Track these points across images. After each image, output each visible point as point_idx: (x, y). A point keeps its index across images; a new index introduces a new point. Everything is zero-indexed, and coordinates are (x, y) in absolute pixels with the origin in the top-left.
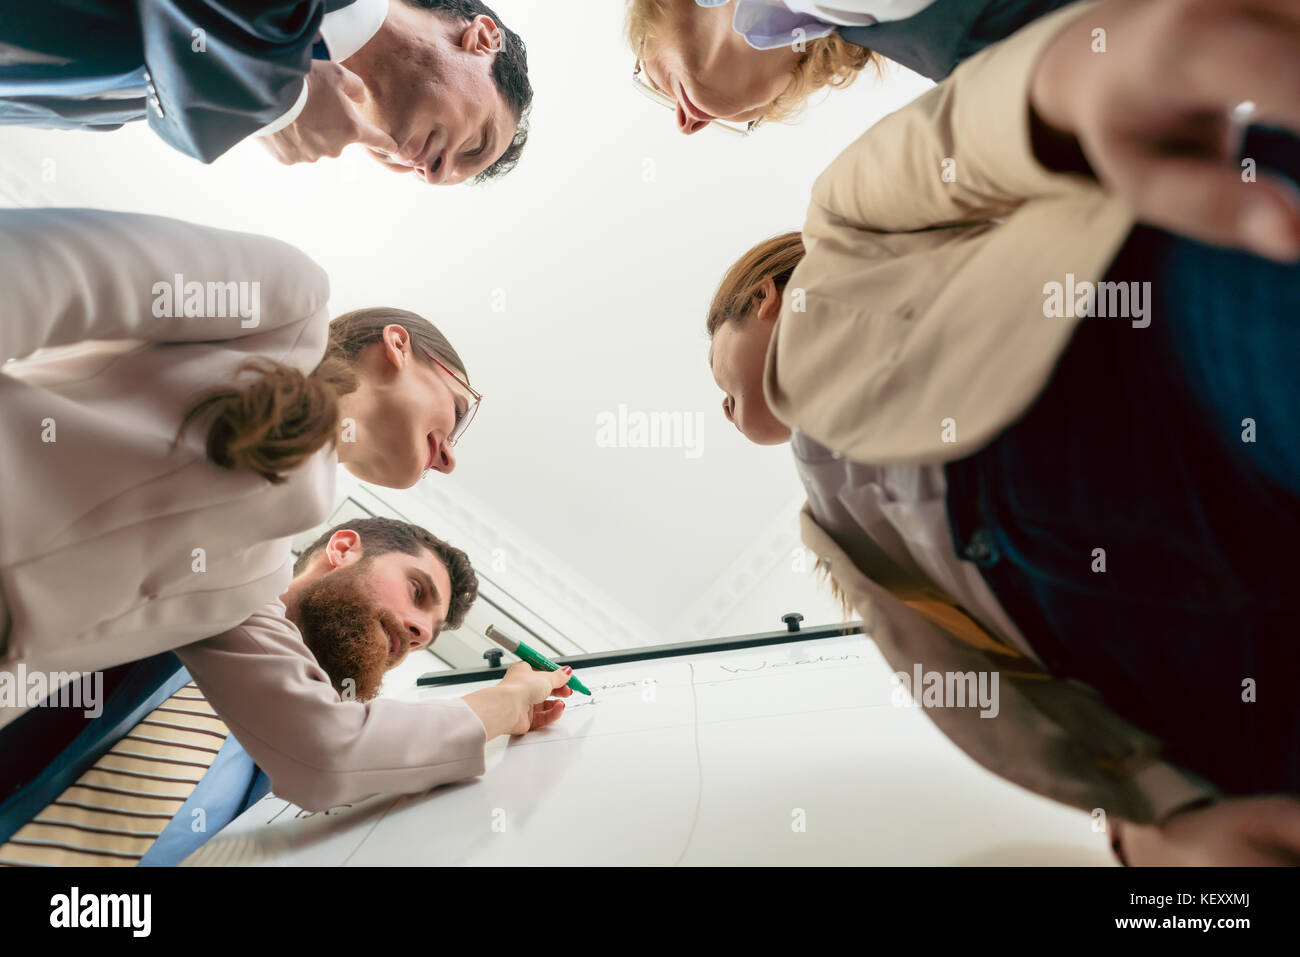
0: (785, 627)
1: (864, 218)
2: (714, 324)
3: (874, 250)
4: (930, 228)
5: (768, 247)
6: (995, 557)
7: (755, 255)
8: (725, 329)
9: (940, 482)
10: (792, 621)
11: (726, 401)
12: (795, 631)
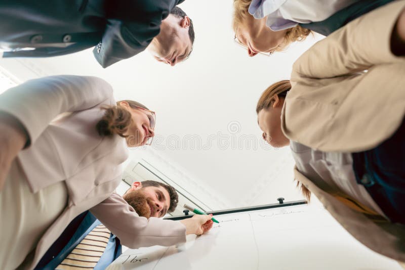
0: (278, 202)
1: (312, 74)
2: (258, 110)
3: (317, 84)
4: (336, 77)
5: (275, 85)
6: (373, 183)
7: (271, 88)
8: (262, 111)
9: (350, 159)
10: (281, 200)
11: (264, 134)
12: (281, 203)
